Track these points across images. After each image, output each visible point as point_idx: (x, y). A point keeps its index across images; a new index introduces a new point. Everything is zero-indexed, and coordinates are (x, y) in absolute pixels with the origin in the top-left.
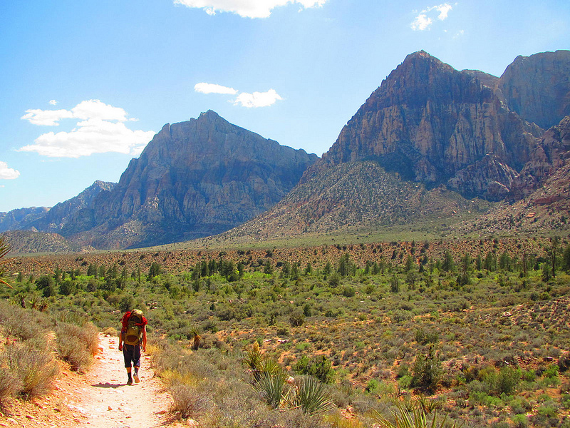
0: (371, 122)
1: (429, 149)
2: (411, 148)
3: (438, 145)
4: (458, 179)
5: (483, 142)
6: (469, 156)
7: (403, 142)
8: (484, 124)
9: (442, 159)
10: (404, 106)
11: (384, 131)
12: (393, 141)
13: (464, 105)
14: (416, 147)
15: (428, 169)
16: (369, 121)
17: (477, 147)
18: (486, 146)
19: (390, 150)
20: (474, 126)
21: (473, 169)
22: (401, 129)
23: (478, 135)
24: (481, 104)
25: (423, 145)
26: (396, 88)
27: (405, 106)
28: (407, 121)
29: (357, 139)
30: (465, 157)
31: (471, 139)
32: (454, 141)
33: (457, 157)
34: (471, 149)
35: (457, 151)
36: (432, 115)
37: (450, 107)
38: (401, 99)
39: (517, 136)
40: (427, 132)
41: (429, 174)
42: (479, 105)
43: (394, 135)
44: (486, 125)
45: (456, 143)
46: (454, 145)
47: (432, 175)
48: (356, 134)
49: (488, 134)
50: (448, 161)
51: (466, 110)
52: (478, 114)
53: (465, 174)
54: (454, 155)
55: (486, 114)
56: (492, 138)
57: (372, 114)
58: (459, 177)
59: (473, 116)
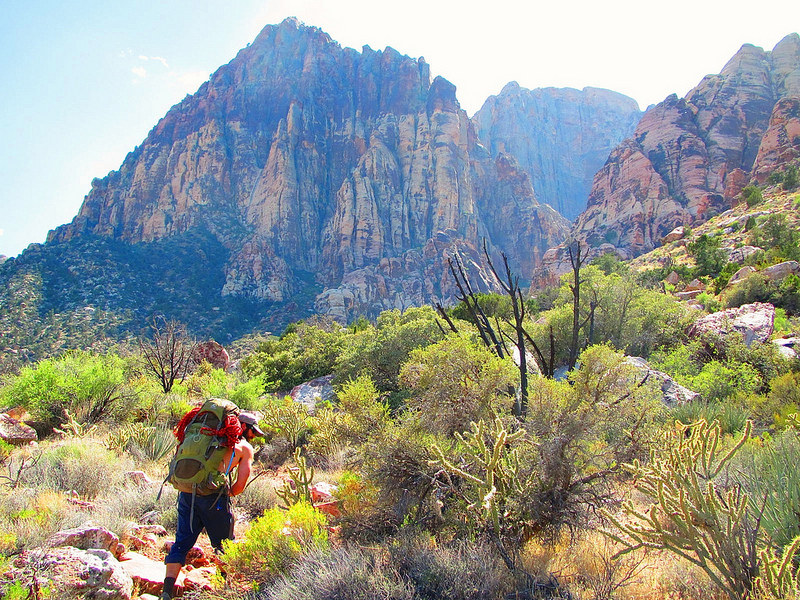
0: (154, 167)
1: (280, 220)
2: (236, 223)
3: (308, 213)
4: (348, 293)
5: (430, 209)
6: (388, 238)
7: (217, 206)
8: (434, 162)
9: (313, 251)
10: (236, 126)
11: (176, 182)
12: (191, 203)
13: (385, 119)
14: (250, 219)
15: (264, 267)
16: (148, 167)
17: (411, 220)
18: (436, 217)
19: (179, 225)
20: (407, 168)
21: (398, 270)
22: (218, 177)
23: (416, 189)
24: (429, 116)
25: (266, 212)
26: (223, 87)
27: (238, 123)
28: (237, 158)
29: (114, 209)
30: (377, 239)
31: (398, 197)
32: (348, 195)
33: (354, 237)
34: (396, 223)
35: (356, 222)
36: (299, 140)
37: (349, 125)
38: (231, 108)
39: (516, 209)
40: (281, 177)
41: (266, 279)
42: (422, 118)
43: (197, 191)
44: (439, 165)
45: (355, 201)
46: (348, 206)
47: (274, 283)
48: (117, 200)
49: (443, 187)
50: (328, 250)
51: (390, 129)
52: (420, 138)
53: (371, 280)
54: (347, 231)
55: (440, 139)
56: (454, 200)
57: (159, 149)
58: (354, 289)
59: (405, 144)
